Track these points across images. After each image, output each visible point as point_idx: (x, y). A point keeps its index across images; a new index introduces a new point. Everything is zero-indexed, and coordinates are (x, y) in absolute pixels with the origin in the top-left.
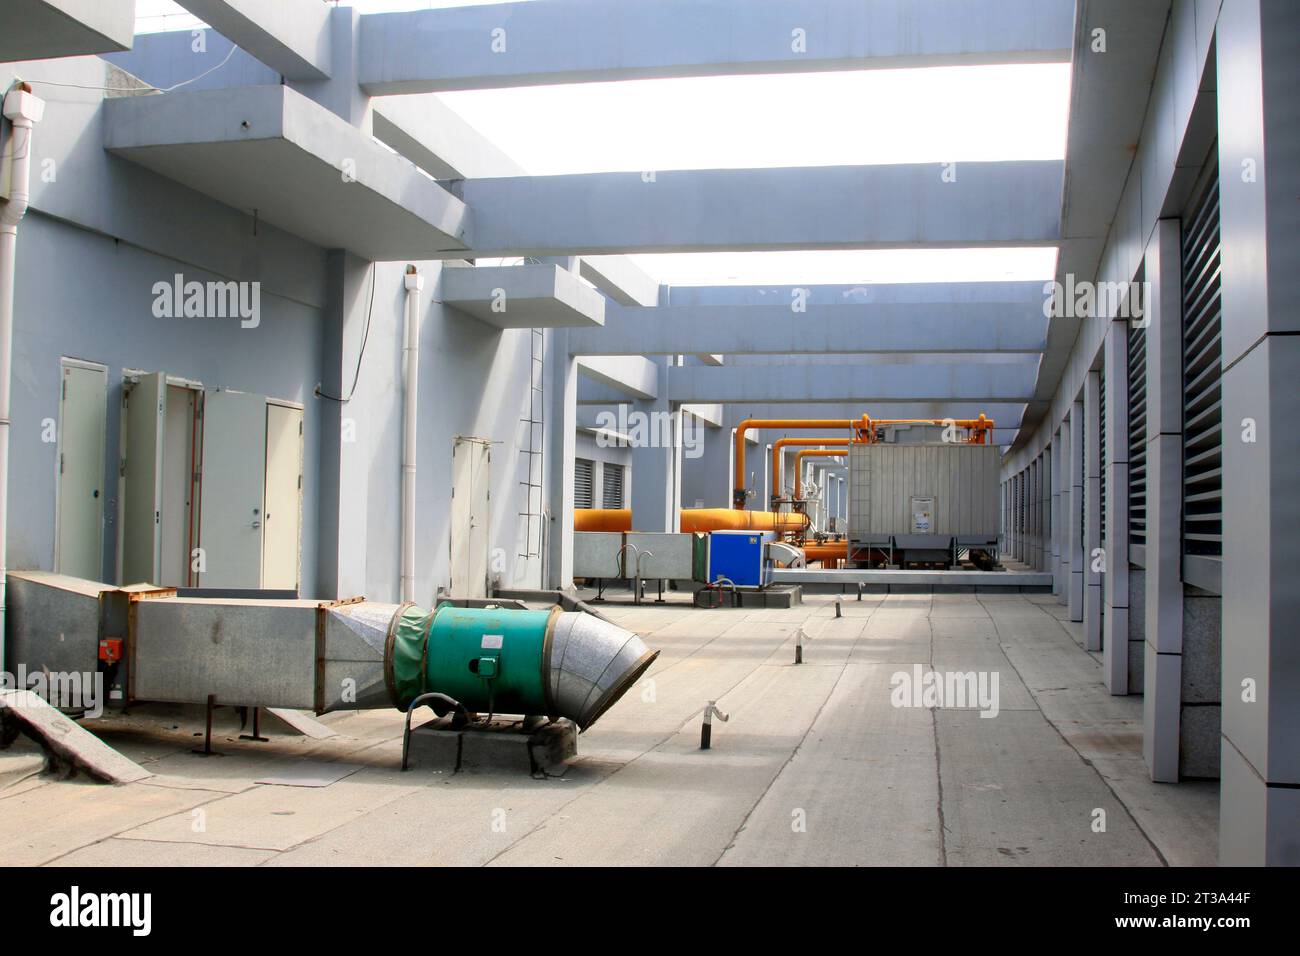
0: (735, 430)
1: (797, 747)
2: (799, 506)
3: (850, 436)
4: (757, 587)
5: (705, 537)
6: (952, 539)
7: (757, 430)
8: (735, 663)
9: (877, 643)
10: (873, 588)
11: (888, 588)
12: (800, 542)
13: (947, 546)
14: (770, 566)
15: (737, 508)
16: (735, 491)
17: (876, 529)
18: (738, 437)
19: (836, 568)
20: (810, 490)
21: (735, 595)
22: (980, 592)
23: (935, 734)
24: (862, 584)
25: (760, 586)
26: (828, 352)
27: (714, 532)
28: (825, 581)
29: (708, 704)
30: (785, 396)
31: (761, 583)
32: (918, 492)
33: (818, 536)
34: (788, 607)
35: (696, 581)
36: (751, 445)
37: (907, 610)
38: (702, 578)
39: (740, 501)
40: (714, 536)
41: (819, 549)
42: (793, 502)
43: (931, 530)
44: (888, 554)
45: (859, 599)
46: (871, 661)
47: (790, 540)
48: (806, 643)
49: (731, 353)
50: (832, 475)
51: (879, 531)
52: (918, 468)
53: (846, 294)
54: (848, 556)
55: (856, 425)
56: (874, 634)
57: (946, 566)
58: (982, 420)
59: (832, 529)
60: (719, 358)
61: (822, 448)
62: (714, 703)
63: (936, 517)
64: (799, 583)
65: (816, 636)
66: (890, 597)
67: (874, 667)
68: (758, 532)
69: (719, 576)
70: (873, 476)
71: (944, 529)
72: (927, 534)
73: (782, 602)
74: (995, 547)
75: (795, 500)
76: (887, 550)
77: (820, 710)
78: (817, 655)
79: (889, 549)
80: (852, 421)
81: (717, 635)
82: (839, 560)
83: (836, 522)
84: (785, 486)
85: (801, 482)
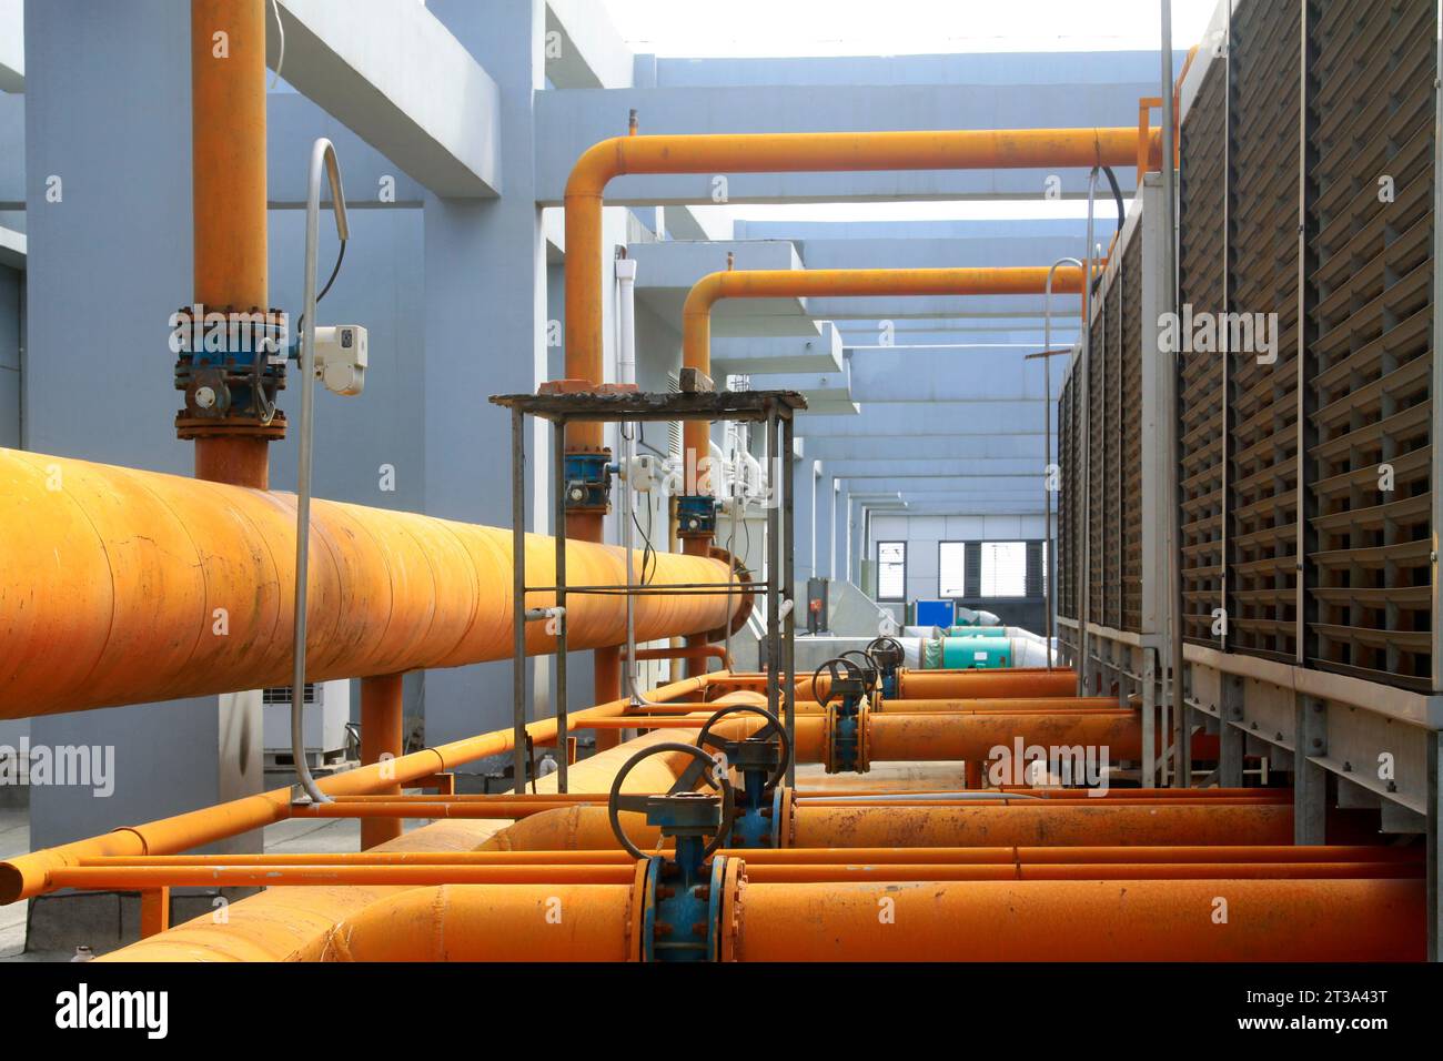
59: (816, 620)
83: (834, 596)
84: (641, 441)
85: (710, 442)
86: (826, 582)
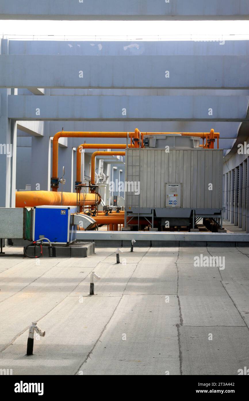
0: (52, 138)
1: (90, 353)
2: (94, 189)
3: (128, 143)
4: (66, 243)
5: (32, 210)
6: (192, 211)
7: (67, 138)
8: (51, 295)
9: (143, 280)
10: (141, 243)
11: (151, 244)
12: (95, 213)
13: (188, 216)
14: (74, 229)
15: (53, 190)
16: (52, 179)
17: (143, 205)
18: (54, 142)
19: (117, 230)
20: (101, 178)
21: (51, 249)
22: (210, 246)
23: (179, 343)
24: (134, 241)
25: (68, 243)
26: (113, 87)
27: (38, 207)
28: (110, 239)
29: (32, 325)
30: (85, 116)
31: (68, 241)
32: (170, 180)
33: (106, 209)
34: (85, 256)
35: (25, 239)
36: (63, 148)
37: (162, 258)
38: (29, 238)
39: (55, 185)
40: (37, 210)
41: (106, 218)
42: (90, 186)
43: (178, 205)
44: (151, 220)
45: (132, 251)
46: (138, 293)
47: (87, 212)
48: (96, 281)
49: (51, 88)
50: (115, 168)
51: (145, 206)
52: (171, 165)
53: (125, 48)
54: (125, 222)
55: (131, 136)
56: (141, 275)
57: (188, 229)
58: (212, 133)
59: (115, 203)
60: (42, 90)
61: (109, 151)
62: (36, 324)
63: (182, 196)
64: (93, 241)
65: (103, 276)
66: (152, 249)
67: (141, 297)
68: (66, 207)
69: (40, 236)
70: (141, 169)
71: (187, 205)
72: (176, 208)
73: (82, 254)
74: (219, 216)
75: (91, 185)
76: (150, 218)
77: (105, 327)
78: (104, 289)
79: (151, 217)
80: (128, 133)
81: (39, 276)
82: (119, 225)
83: (118, 199)
84: (85, 175)
85: (95, 172)
86: (117, 197)
